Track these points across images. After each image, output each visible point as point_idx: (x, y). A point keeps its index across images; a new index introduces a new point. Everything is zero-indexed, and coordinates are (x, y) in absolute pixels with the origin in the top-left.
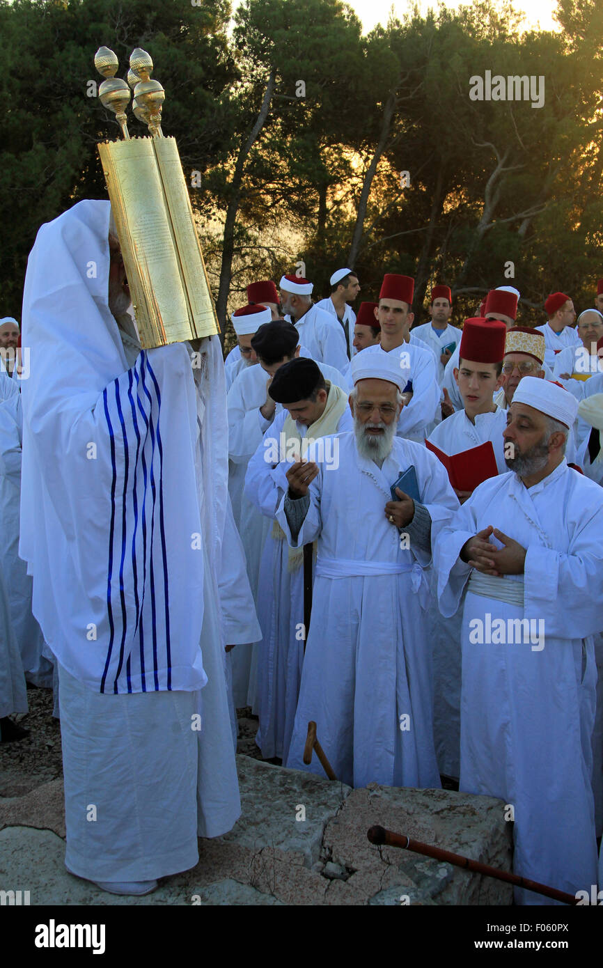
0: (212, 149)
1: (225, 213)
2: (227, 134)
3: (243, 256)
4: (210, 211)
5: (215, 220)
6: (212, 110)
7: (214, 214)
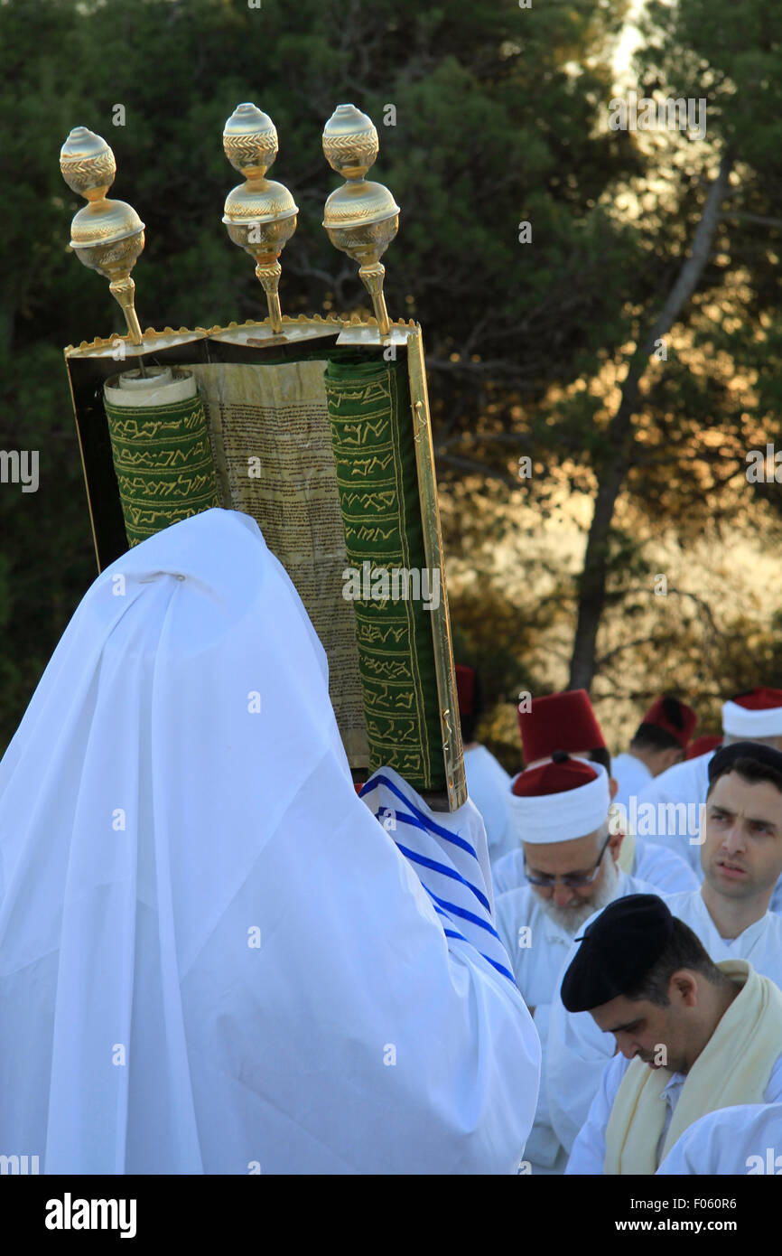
0: (564, 345)
1: (588, 503)
3: (629, 615)
5: (561, 521)
7: (559, 506)
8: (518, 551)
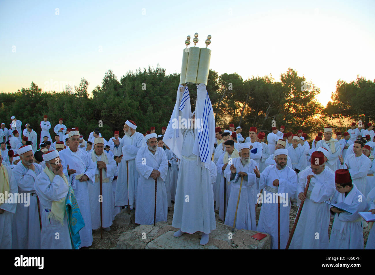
1: (215, 114)
2: (216, 99)
3: (218, 122)
6: (214, 94)
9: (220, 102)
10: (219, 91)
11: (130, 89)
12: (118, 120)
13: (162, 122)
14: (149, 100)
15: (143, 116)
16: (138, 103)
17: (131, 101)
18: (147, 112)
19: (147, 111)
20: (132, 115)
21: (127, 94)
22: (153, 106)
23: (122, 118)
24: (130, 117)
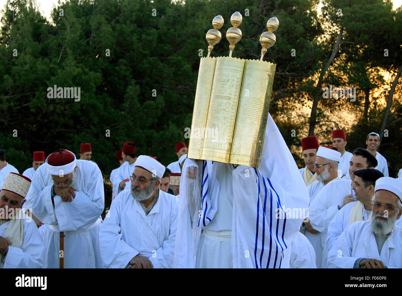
0: (307, 69)
1: (312, 103)
2: (315, 62)
3: (321, 126)
4: (304, 101)
5: (306, 106)
6: (308, 49)
7: (306, 103)
8: (297, 113)
9: (324, 69)
10: (321, 39)
11: (78, 38)
12: (46, 121)
13: (165, 126)
14: (129, 68)
15: (113, 110)
16: (99, 75)
17: (80, 70)
18: (125, 100)
19: (125, 97)
20: (84, 107)
21: (69, 51)
22: (141, 84)
23: (56, 117)
24: (79, 113)
